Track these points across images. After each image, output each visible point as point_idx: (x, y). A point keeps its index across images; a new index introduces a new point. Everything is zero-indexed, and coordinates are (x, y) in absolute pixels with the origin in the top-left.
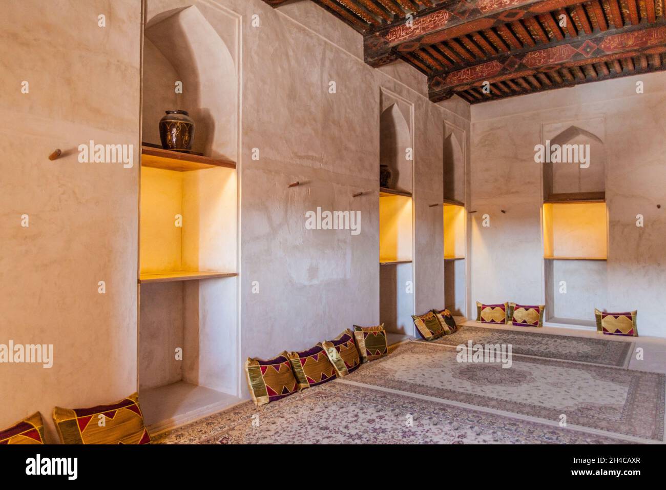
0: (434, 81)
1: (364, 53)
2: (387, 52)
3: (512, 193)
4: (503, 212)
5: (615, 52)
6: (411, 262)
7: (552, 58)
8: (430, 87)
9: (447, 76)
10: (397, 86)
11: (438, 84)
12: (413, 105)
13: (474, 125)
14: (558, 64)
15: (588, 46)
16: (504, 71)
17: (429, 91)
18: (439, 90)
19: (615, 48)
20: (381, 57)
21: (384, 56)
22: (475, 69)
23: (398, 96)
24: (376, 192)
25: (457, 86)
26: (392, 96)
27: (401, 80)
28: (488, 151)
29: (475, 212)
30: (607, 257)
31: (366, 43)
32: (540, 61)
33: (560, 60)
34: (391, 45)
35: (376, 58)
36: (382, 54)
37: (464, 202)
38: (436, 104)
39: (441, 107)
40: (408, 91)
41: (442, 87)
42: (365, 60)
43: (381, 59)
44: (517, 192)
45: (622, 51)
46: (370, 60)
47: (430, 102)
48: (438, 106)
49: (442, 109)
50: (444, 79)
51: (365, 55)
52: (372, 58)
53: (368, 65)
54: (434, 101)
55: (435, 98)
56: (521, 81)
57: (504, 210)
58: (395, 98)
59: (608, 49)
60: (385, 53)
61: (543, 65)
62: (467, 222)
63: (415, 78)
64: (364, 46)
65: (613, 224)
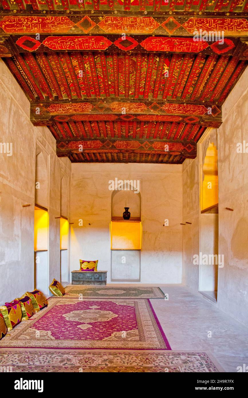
0: (60, 145)
1: (31, 115)
2: (48, 118)
3: (95, 214)
4: (89, 224)
5: (159, 150)
6: (47, 251)
7: (129, 146)
8: (57, 147)
9: (68, 143)
10: (44, 141)
11: (63, 146)
12: (49, 155)
13: (73, 174)
14: (131, 150)
15: (147, 144)
16: (103, 147)
17: (56, 149)
18: (63, 150)
19: (158, 148)
20: (43, 120)
21: (45, 120)
22: (87, 143)
23: (43, 147)
24: (33, 205)
25: (74, 150)
26: (40, 147)
27: (46, 138)
28: (81, 190)
29: (73, 223)
30: (141, 249)
31: (32, 108)
32: (123, 146)
33: (133, 148)
34: (52, 114)
35: (39, 120)
36: (44, 118)
37: (67, 218)
38: (59, 158)
39: (60, 160)
40: (48, 146)
41: (65, 149)
42: (31, 119)
43: (42, 122)
44: (97, 214)
45: (162, 150)
46: (34, 119)
47: (57, 156)
48: (59, 159)
49: (61, 162)
50: (67, 144)
51: (31, 116)
52: (36, 119)
53: (32, 123)
54: (59, 156)
55: (60, 154)
56: (98, 155)
57: (90, 223)
58: (42, 148)
59: (156, 148)
60: (46, 118)
61: (124, 149)
62: (69, 229)
63: (51, 140)
64: (31, 110)
65: (144, 232)
